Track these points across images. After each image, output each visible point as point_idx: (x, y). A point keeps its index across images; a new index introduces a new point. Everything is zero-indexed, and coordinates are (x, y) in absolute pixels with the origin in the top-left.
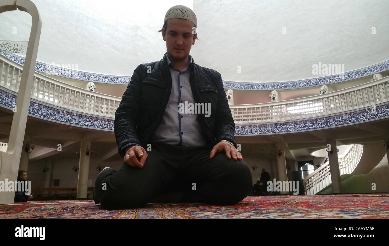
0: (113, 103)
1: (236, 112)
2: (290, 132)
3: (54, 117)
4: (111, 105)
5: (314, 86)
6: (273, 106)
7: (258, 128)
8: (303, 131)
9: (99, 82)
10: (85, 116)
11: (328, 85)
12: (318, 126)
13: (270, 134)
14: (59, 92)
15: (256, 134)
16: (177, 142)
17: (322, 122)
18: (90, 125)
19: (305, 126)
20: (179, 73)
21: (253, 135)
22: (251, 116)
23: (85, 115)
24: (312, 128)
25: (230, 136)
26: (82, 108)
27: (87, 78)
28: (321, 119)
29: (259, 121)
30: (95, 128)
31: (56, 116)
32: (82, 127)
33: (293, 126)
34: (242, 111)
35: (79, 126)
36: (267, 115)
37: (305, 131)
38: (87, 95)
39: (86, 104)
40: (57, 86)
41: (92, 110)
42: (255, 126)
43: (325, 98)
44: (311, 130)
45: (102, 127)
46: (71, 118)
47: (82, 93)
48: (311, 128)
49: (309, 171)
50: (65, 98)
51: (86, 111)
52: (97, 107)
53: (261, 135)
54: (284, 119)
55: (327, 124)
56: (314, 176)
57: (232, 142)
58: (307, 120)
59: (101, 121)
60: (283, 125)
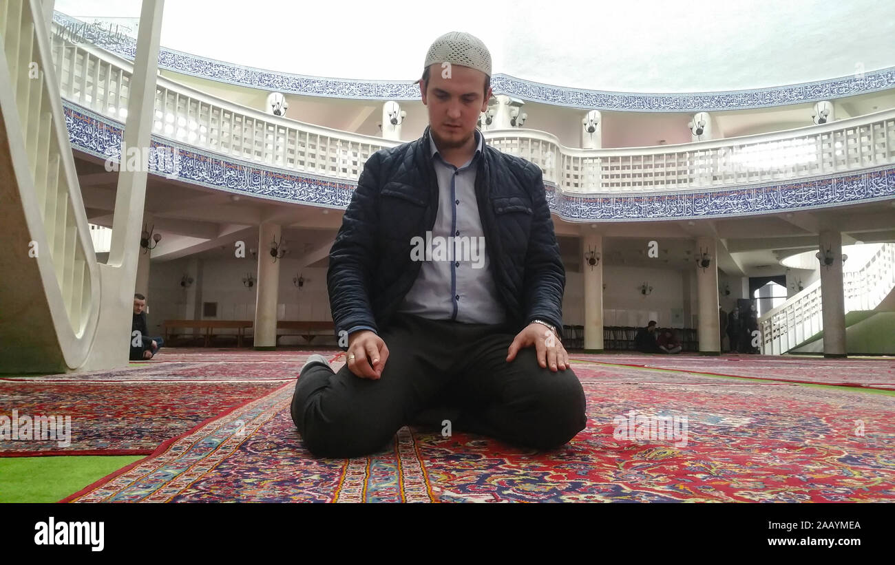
0: (326, 143)
1: (606, 165)
2: (732, 215)
3: (201, 175)
4: (322, 147)
5: (800, 101)
6: (696, 151)
7: (657, 205)
8: (763, 212)
9: (295, 92)
10: (267, 172)
11: (833, 101)
12: (800, 201)
13: (683, 218)
14: (208, 117)
15: (651, 217)
16: (448, 315)
17: (811, 192)
18: (278, 193)
19: (769, 201)
20: (454, 172)
21: (643, 220)
22: (640, 175)
23: (266, 170)
24: (785, 206)
25: (551, 310)
26: (259, 154)
27: (267, 82)
28: (809, 184)
29: (660, 187)
30: (288, 200)
31: (205, 174)
32: (262, 196)
33: (742, 201)
34: (620, 164)
35: (254, 195)
36: (680, 173)
37: (768, 212)
38: (269, 125)
39: (267, 145)
40: (203, 104)
41: (280, 158)
42: (649, 198)
43: (823, 134)
44: (783, 210)
45: (303, 198)
46: (237, 177)
47: (258, 121)
48: (782, 205)
49: (774, 299)
50: (223, 132)
51: (268, 162)
52: (292, 152)
53: (661, 219)
54: (719, 183)
55: (822, 197)
56: (783, 311)
57: (554, 325)
58: (775, 187)
59: (300, 185)
60: (718, 197)
